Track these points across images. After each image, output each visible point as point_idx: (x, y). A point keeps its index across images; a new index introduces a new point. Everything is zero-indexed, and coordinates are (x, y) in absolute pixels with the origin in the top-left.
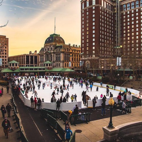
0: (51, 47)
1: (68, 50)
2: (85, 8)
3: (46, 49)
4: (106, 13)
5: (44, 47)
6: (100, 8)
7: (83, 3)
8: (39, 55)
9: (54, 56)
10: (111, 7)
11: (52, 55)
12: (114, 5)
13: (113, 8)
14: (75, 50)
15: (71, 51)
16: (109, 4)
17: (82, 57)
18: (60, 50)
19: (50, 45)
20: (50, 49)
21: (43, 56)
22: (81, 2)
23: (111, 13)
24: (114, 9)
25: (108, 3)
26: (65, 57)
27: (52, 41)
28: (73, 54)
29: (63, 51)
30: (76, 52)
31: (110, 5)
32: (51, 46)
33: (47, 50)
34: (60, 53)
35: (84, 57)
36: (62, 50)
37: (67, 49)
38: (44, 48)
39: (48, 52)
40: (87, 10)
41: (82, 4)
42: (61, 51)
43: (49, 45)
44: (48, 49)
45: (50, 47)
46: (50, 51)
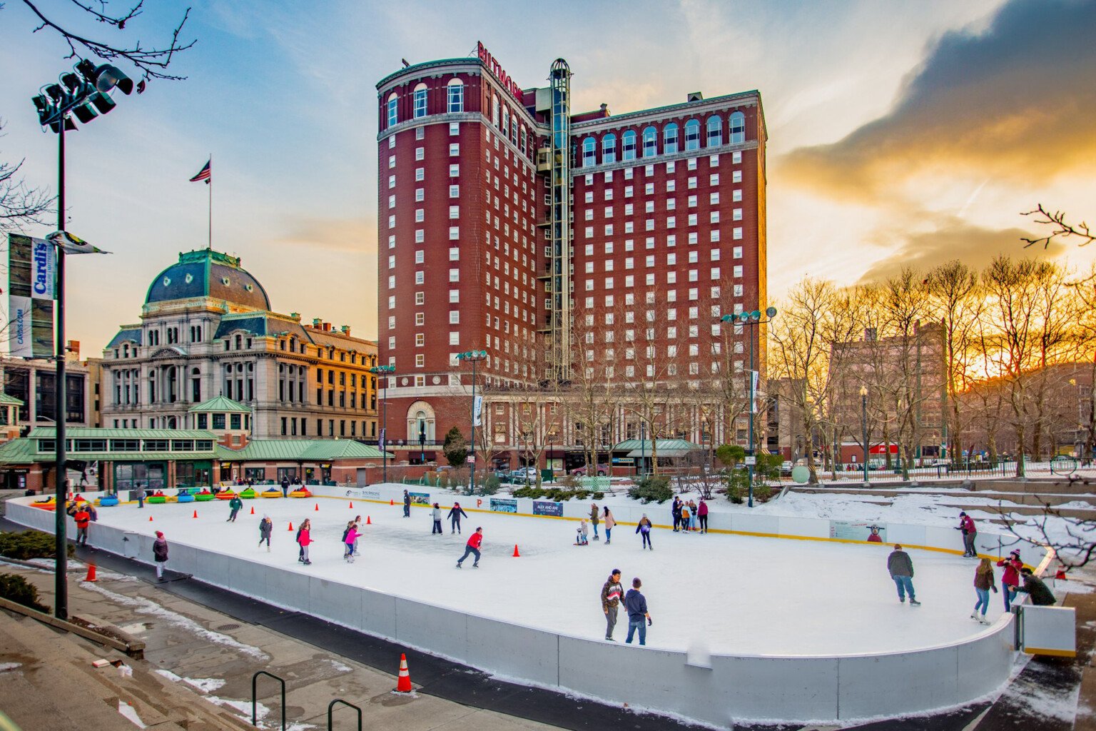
0: (195, 323)
1: (297, 346)
2: (406, 125)
3: (154, 336)
4: (510, 162)
5: (140, 321)
6: (488, 133)
7: (394, 96)
8: (106, 365)
9: (211, 376)
10: (529, 140)
11: (196, 371)
12: (540, 132)
13: (536, 148)
14: (353, 355)
15: (311, 353)
16: (520, 121)
17: (384, 385)
18: (249, 341)
19: (187, 312)
20: (184, 335)
21: (136, 372)
22: (378, 87)
23: (529, 170)
24: (541, 151)
25: (518, 116)
26: (281, 382)
27: (198, 290)
28: (320, 366)
29: (273, 347)
30: (337, 358)
31: (523, 128)
32: (188, 321)
33: (163, 339)
34: (253, 359)
35: (399, 384)
36: (265, 343)
37: (292, 342)
38: (144, 326)
39: (177, 353)
40: (420, 137)
41: (383, 99)
42: (256, 347)
43: (175, 313)
44: (173, 336)
45: (182, 321)
46: (189, 345)
